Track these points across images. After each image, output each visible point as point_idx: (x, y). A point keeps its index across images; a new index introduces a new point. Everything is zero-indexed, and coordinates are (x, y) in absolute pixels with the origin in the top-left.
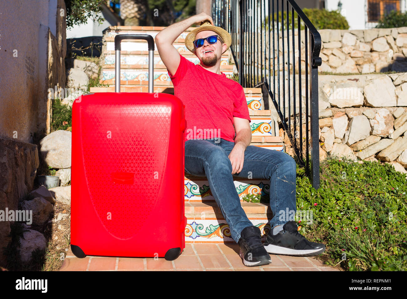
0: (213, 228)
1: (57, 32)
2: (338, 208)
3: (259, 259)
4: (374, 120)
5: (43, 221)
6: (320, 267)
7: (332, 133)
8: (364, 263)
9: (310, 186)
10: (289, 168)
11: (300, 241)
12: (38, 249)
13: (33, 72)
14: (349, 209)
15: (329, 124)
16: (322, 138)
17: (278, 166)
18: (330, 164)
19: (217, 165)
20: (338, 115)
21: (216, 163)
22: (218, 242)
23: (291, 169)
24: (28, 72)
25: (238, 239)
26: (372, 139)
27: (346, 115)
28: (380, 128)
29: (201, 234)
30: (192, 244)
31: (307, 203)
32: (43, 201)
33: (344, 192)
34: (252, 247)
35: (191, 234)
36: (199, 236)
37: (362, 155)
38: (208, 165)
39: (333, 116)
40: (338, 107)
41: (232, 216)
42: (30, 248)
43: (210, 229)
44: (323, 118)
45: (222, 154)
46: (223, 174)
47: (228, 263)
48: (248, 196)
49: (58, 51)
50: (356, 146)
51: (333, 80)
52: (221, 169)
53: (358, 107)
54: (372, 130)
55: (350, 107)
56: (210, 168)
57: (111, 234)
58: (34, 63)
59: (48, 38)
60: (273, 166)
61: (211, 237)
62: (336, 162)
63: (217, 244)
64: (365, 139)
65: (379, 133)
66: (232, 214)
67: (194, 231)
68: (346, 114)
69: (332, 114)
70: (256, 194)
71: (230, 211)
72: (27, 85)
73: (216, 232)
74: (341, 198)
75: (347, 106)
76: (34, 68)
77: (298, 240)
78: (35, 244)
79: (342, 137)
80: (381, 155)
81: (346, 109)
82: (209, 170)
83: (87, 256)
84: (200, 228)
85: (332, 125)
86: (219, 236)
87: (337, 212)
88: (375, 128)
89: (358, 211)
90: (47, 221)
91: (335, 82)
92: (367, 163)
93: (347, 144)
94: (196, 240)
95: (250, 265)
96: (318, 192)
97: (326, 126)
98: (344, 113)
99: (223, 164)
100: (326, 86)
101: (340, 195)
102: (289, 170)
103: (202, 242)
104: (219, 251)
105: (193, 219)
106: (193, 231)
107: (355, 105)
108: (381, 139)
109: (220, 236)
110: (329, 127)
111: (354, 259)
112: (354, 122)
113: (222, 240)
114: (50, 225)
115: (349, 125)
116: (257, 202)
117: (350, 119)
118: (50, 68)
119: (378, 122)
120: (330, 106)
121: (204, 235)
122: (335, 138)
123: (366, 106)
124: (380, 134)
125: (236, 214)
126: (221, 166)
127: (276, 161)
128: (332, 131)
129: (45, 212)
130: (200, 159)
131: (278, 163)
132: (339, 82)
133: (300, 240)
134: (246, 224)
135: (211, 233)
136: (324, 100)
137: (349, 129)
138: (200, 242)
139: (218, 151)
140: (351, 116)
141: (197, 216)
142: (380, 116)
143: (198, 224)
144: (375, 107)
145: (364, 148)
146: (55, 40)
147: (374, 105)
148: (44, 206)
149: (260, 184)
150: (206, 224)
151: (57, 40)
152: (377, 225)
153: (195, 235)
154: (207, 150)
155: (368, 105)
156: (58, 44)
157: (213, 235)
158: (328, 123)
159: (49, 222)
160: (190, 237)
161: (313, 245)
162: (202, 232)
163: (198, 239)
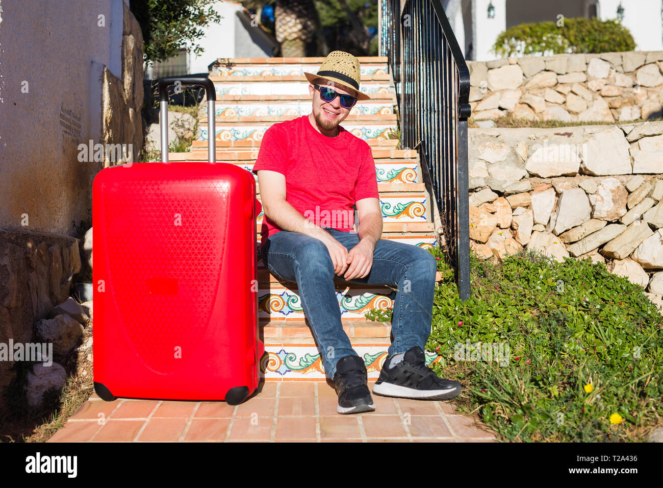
0: (310, 359)
1: (123, 71)
2: (496, 329)
3: (354, 403)
4: (595, 196)
5: (67, 349)
6: (448, 415)
7: (529, 216)
8: (507, 409)
9: (457, 296)
10: (424, 270)
11: (424, 377)
12: (52, 388)
13: (79, 132)
14: (509, 330)
15: (526, 203)
16: (514, 224)
17: (407, 267)
18: (506, 263)
19: (311, 265)
20: (541, 188)
21: (308, 262)
22: (317, 380)
23: (426, 272)
24: (66, 132)
25: (333, 374)
26: (591, 225)
27: (553, 189)
28: (605, 208)
29: (293, 368)
30: (279, 383)
31: (449, 322)
32: (67, 320)
33: (507, 305)
34: (349, 386)
35: (278, 368)
36: (290, 371)
37: (577, 249)
38: (298, 265)
39: (533, 190)
40: (540, 177)
41: (326, 340)
42: (42, 386)
43: (305, 360)
44: (516, 193)
45: (319, 249)
46: (317, 278)
47: (315, 409)
48: (373, 312)
49: (125, 99)
50: (568, 236)
51: (533, 136)
52: (316, 271)
53: (573, 175)
54: (593, 210)
55: (558, 177)
56: (300, 270)
57: (147, 367)
58: (79, 119)
59: (103, 82)
60: (401, 266)
61: (308, 371)
62: (514, 260)
63: (316, 383)
64: (581, 225)
65: (604, 215)
66: (326, 337)
67: (283, 363)
68: (553, 187)
69: (530, 186)
70: (385, 309)
71: (323, 333)
72: (64, 151)
73: (314, 365)
74: (500, 314)
75: (554, 175)
76: (80, 126)
77: (422, 377)
78: (50, 382)
79: (546, 223)
80: (606, 249)
81: (553, 178)
82: (299, 272)
83: (118, 399)
84: (290, 359)
85: (531, 203)
86: (319, 370)
87: (495, 334)
88: (596, 208)
89: (524, 333)
90: (74, 348)
91: (534, 138)
92: (569, 262)
93: (553, 232)
94: (285, 376)
95: (343, 412)
96: (465, 306)
97: (521, 205)
98: (549, 186)
99: (318, 264)
100: (520, 145)
101: (500, 310)
102: (424, 273)
103: (295, 379)
104: (314, 393)
105: (280, 345)
106: (281, 363)
107: (566, 173)
108: (607, 225)
109: (321, 371)
110: (527, 207)
111: (492, 403)
112: (564, 199)
113: (324, 376)
114: (76, 355)
115: (558, 204)
116: (385, 320)
117: (558, 195)
118: (106, 124)
119: (602, 198)
120: (528, 176)
121: (297, 370)
122: (534, 224)
123: (585, 175)
124: (605, 217)
125: (331, 338)
126: (316, 266)
127: (407, 260)
128: (530, 212)
129: (69, 335)
130: (289, 256)
131: (408, 263)
132: (541, 138)
133: (425, 375)
134: (345, 352)
135: (308, 367)
136: (518, 166)
137: (557, 211)
138: (291, 379)
139: (313, 245)
140: (559, 190)
141: (287, 341)
142: (604, 189)
143: (287, 353)
144: (597, 176)
145: (580, 238)
146: (116, 83)
147: (596, 173)
148: (68, 327)
149: (391, 294)
150: (300, 352)
151: (123, 83)
152: (550, 353)
153: (283, 368)
154: (299, 243)
155: (587, 172)
156: (124, 90)
157: (310, 370)
158: (524, 201)
159: (75, 350)
160: (276, 371)
161: (443, 383)
162: (294, 364)
163: (289, 375)
